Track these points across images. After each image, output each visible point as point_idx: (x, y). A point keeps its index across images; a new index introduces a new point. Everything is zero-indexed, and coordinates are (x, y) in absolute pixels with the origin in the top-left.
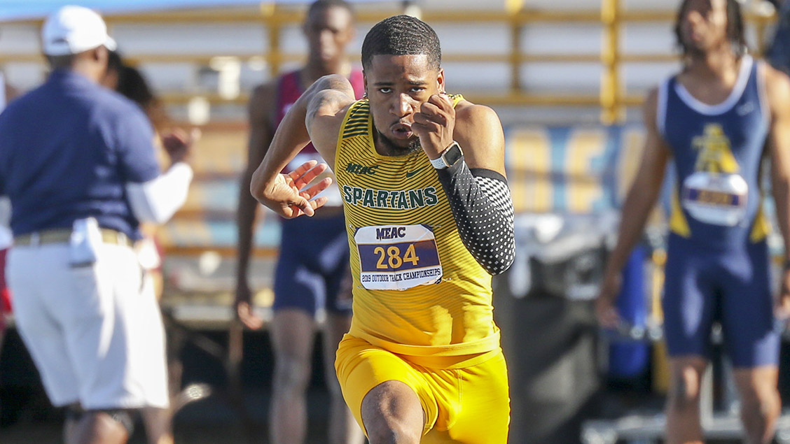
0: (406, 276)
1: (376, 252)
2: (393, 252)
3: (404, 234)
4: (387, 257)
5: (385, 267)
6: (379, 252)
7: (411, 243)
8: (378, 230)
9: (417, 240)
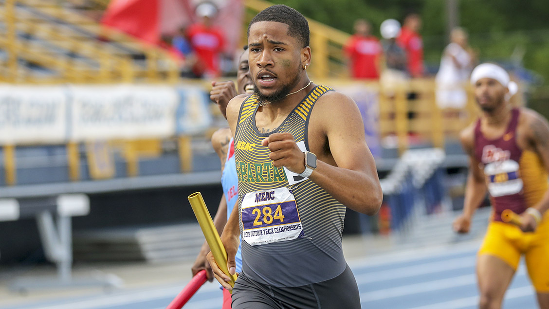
0: (276, 230)
1: (253, 213)
2: (267, 211)
3: (274, 197)
4: (262, 215)
5: (261, 223)
6: (256, 212)
7: (279, 204)
8: (257, 194)
9: (282, 202)
